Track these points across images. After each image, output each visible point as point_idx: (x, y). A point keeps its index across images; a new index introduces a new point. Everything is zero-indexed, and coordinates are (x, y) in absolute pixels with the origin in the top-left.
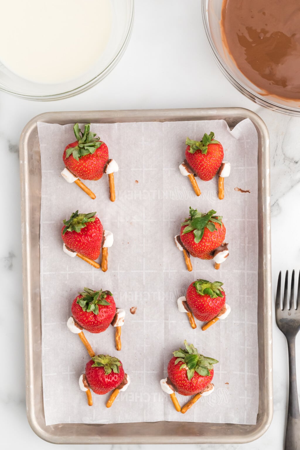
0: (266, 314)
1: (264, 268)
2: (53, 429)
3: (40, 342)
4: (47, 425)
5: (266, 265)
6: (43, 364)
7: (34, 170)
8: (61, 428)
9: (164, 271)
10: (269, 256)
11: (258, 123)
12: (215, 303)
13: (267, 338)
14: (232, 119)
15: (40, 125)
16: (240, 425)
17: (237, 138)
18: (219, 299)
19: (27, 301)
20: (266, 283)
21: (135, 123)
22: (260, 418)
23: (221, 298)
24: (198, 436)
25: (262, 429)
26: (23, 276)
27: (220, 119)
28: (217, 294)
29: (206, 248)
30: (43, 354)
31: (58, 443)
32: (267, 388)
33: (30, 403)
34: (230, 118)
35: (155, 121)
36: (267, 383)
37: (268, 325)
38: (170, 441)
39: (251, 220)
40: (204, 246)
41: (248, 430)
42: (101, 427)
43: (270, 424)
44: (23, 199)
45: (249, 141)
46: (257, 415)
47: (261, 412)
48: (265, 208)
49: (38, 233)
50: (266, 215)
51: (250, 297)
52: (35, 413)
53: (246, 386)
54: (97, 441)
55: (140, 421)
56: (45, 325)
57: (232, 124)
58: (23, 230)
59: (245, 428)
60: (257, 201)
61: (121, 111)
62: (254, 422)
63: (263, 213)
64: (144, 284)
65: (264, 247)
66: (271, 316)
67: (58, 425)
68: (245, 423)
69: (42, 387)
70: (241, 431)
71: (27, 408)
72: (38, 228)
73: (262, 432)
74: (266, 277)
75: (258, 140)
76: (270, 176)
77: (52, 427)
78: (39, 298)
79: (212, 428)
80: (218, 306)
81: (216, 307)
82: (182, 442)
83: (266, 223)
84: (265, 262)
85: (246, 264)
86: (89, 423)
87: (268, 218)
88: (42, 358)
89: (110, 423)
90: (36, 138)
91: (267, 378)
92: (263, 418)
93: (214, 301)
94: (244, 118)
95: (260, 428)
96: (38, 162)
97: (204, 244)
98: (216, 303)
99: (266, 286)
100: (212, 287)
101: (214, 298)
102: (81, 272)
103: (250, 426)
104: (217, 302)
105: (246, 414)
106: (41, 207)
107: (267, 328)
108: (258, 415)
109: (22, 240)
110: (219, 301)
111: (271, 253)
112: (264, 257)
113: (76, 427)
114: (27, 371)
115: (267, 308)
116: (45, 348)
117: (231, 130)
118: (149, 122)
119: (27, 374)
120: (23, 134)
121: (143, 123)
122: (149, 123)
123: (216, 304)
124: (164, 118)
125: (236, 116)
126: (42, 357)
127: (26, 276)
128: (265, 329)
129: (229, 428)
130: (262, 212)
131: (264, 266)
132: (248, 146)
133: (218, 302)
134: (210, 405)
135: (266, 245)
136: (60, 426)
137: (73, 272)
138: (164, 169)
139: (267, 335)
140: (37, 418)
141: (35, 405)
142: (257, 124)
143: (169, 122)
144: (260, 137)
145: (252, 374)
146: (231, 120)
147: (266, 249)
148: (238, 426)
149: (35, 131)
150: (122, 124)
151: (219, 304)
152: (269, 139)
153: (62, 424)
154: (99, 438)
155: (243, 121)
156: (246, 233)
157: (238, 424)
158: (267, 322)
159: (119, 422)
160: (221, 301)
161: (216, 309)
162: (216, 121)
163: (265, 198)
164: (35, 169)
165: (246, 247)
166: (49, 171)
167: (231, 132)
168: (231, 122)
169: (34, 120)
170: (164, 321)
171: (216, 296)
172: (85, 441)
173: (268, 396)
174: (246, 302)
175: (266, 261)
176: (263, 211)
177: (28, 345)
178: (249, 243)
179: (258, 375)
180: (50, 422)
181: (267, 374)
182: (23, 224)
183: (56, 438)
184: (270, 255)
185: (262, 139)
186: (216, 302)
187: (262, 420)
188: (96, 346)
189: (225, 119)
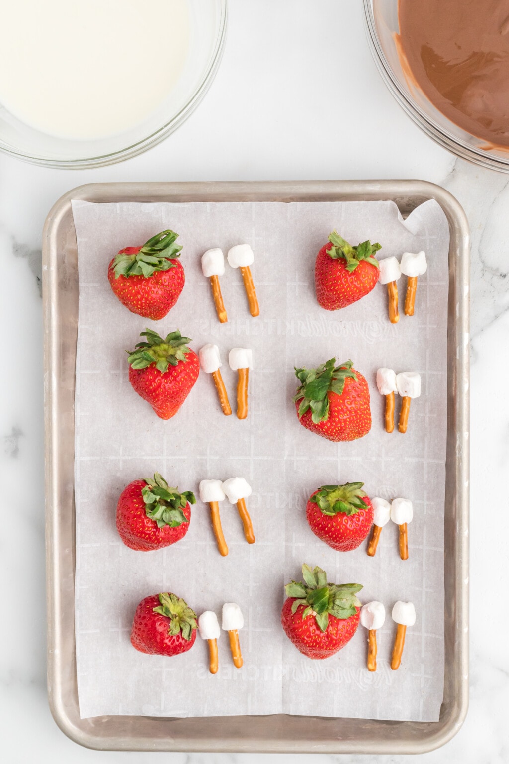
0: (460, 532)
1: (457, 455)
2: (93, 725)
3: (72, 575)
4: (82, 717)
5: (460, 450)
6: (77, 614)
7: (67, 281)
8: (107, 722)
9: (285, 458)
10: (465, 434)
11: (450, 207)
12: (357, 522)
13: (461, 575)
14: (407, 199)
15: (77, 204)
16: (411, 722)
17: (415, 233)
18: (362, 514)
19: (52, 505)
20: (460, 481)
21: (241, 203)
22: (447, 711)
23: (365, 511)
24: (338, 739)
25: (449, 729)
26: (45, 462)
27: (386, 200)
28: (356, 506)
29: (343, 424)
30: (77, 597)
31: (101, 749)
32: (459, 659)
33: (53, 681)
34: (403, 198)
35: (275, 201)
36: (460, 652)
37: (462, 551)
38: (293, 748)
39: (435, 373)
40: (340, 421)
41: (425, 731)
42: (175, 722)
43: (464, 721)
44: (47, 332)
45: (434, 237)
46: (440, 706)
47: (448, 701)
48: (460, 353)
49: (72, 389)
50: (461, 365)
51: (432, 503)
52: (63, 696)
53: (423, 656)
54: (167, 747)
55: (242, 714)
56: (82, 547)
57: (406, 208)
58: (46, 384)
59: (420, 728)
60: (445, 340)
61: (217, 182)
62: (436, 718)
63: (457, 361)
64: (252, 479)
65: (457, 418)
66: (467, 536)
67: (102, 718)
68: (420, 720)
69: (75, 653)
70: (414, 732)
71: (49, 689)
72: (73, 380)
73: (450, 734)
74: (460, 471)
75: (449, 236)
76: (469, 298)
77: (90, 721)
78: (71, 501)
79: (364, 727)
80: (363, 525)
81: (360, 528)
82: (312, 750)
83: (461, 378)
84: (459, 445)
85: (426, 448)
86: (153, 716)
87: (465, 370)
88: (76, 604)
89: (189, 716)
90: (71, 226)
91: (460, 644)
92: (452, 711)
93: (355, 520)
94: (427, 199)
95: (445, 729)
96: (74, 268)
97: (337, 419)
98: (359, 521)
99: (461, 486)
100: (346, 495)
101: (354, 515)
102: (144, 458)
103: (429, 724)
104: (359, 519)
105: (421, 703)
106: (78, 346)
107: (460, 557)
108: (443, 705)
109: (45, 401)
110: (363, 516)
111: (469, 430)
112: (458, 436)
113: (131, 721)
114: (49, 625)
115: (461, 524)
116: (80, 587)
117: (404, 219)
118: (265, 202)
119: (49, 630)
120: (49, 219)
121: (254, 204)
122: (266, 204)
123: (360, 523)
124: (290, 196)
125: (412, 195)
126: (75, 601)
127: (51, 462)
128: (457, 560)
129: (393, 728)
130: (456, 359)
131: (457, 452)
132: (432, 247)
133: (361, 518)
134: (361, 688)
135: (461, 416)
136: (104, 720)
137: (130, 458)
138: (288, 284)
139: (461, 568)
140: (66, 705)
141: (62, 684)
142: (448, 209)
143: (298, 204)
144: (453, 231)
145: (434, 636)
146: (405, 200)
147: (461, 422)
148: (409, 724)
149: (69, 215)
150: (218, 204)
151: (365, 521)
152: (470, 235)
153: (108, 716)
154: (171, 742)
155: (424, 203)
156: (427, 394)
157: (408, 721)
158: (462, 547)
159: (205, 714)
160: (366, 515)
161: (361, 531)
162: (379, 202)
163: (461, 334)
164: (69, 279)
165: (427, 419)
166: (91, 284)
167: (405, 223)
168: (404, 204)
169: (66, 197)
170: (284, 543)
171: (355, 510)
172: (146, 746)
173: (460, 673)
174: (425, 513)
175: (461, 443)
176: (458, 357)
177: (52, 580)
178: (431, 412)
179: (444, 638)
180: (87, 713)
181: (460, 636)
182: (46, 374)
183: (98, 740)
184: (467, 433)
185: (457, 235)
186: (357, 519)
187: (450, 714)
188: (167, 585)
189: (394, 200)
